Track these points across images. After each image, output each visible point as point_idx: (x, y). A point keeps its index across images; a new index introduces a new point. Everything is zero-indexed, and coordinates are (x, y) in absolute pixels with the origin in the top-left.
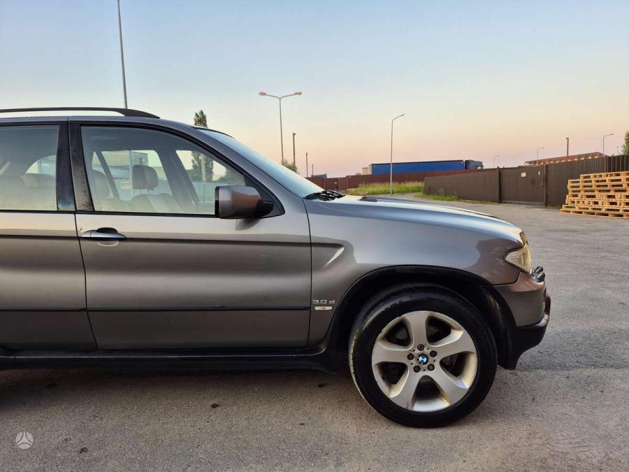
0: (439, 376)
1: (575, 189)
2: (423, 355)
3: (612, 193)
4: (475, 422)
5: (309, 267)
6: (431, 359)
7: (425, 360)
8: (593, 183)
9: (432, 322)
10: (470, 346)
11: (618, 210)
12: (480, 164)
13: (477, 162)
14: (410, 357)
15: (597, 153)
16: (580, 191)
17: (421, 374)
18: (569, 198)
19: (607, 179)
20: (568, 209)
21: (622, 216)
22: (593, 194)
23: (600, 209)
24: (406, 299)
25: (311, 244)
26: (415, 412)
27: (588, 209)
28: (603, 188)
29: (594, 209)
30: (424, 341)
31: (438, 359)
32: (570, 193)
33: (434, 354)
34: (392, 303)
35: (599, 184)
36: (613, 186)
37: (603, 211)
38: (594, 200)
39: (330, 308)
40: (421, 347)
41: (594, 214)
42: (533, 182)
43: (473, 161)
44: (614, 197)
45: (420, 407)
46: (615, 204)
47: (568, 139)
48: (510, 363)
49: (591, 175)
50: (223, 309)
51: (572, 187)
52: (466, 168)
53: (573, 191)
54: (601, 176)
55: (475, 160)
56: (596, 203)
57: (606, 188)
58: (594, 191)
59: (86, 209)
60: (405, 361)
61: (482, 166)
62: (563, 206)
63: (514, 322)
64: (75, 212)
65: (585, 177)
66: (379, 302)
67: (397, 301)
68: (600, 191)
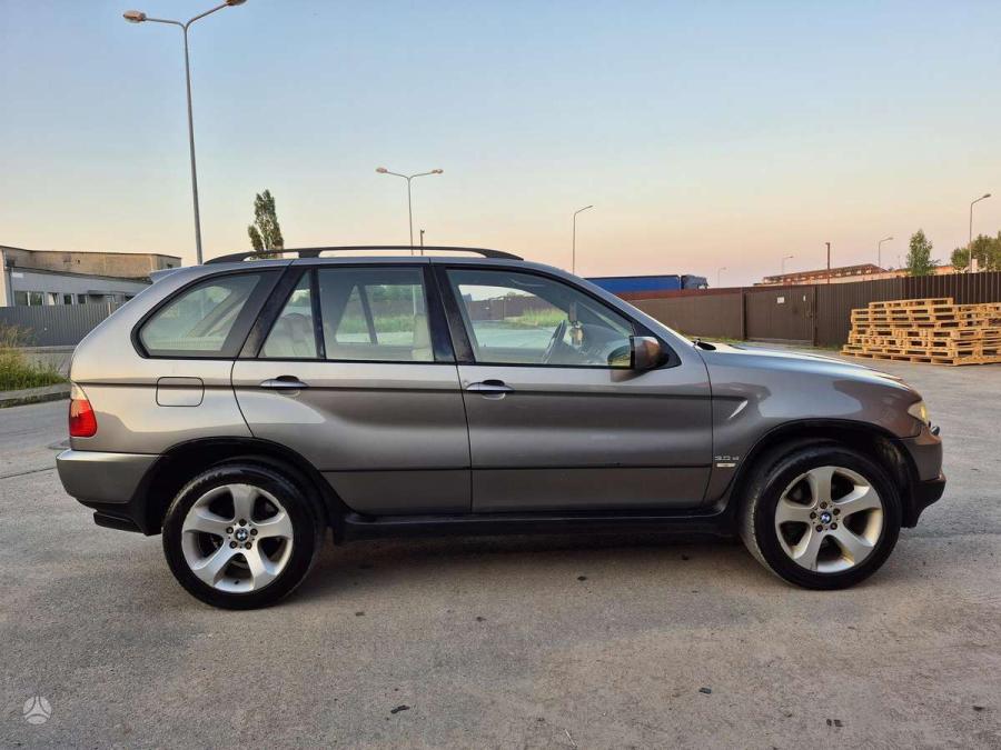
0: (842, 534)
1: (862, 323)
2: (826, 514)
3: (914, 329)
4: (875, 584)
5: (710, 422)
6: (834, 517)
7: (828, 518)
8: (888, 315)
9: (836, 478)
10: (876, 501)
11: (924, 353)
12: (703, 281)
13: (698, 278)
14: (813, 515)
15: (870, 265)
16: (868, 326)
17: (824, 533)
18: (853, 336)
19: (908, 309)
20: (852, 351)
21: (929, 361)
22: (888, 329)
23: (898, 351)
24: (812, 454)
25: (712, 397)
26: (820, 573)
27: (881, 350)
28: (902, 322)
29: (889, 351)
30: (828, 498)
31: (841, 517)
32: (855, 328)
33: (837, 512)
34: (797, 459)
35: (895, 315)
36: (916, 319)
37: (903, 354)
38: (889, 338)
39: (733, 465)
40: (824, 505)
41: (889, 357)
42: (796, 311)
43: (693, 277)
44: (917, 334)
45: (824, 569)
46: (919, 344)
47: (829, 244)
48: (911, 520)
49: (885, 303)
50: (618, 466)
51: (857, 320)
52: (683, 288)
53: (859, 326)
54: (899, 305)
55: (696, 275)
56: (892, 343)
57: (905, 322)
58: (889, 326)
59: (467, 359)
60: (806, 519)
61: (706, 285)
62: (845, 346)
63: (919, 478)
64: (456, 363)
65: (876, 306)
66: (783, 458)
67: (803, 457)
68: (897, 326)
